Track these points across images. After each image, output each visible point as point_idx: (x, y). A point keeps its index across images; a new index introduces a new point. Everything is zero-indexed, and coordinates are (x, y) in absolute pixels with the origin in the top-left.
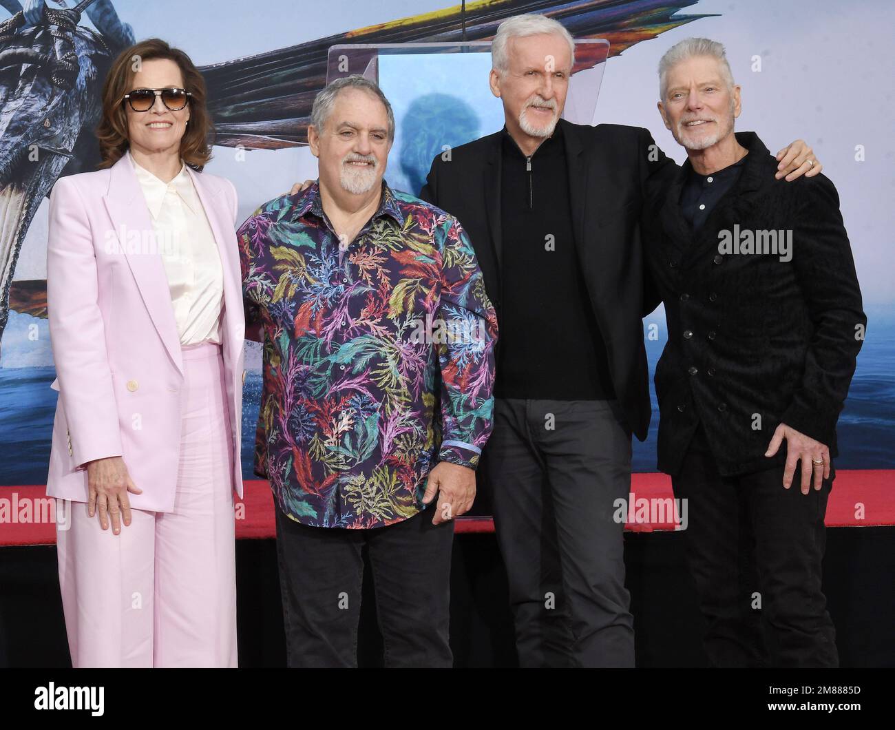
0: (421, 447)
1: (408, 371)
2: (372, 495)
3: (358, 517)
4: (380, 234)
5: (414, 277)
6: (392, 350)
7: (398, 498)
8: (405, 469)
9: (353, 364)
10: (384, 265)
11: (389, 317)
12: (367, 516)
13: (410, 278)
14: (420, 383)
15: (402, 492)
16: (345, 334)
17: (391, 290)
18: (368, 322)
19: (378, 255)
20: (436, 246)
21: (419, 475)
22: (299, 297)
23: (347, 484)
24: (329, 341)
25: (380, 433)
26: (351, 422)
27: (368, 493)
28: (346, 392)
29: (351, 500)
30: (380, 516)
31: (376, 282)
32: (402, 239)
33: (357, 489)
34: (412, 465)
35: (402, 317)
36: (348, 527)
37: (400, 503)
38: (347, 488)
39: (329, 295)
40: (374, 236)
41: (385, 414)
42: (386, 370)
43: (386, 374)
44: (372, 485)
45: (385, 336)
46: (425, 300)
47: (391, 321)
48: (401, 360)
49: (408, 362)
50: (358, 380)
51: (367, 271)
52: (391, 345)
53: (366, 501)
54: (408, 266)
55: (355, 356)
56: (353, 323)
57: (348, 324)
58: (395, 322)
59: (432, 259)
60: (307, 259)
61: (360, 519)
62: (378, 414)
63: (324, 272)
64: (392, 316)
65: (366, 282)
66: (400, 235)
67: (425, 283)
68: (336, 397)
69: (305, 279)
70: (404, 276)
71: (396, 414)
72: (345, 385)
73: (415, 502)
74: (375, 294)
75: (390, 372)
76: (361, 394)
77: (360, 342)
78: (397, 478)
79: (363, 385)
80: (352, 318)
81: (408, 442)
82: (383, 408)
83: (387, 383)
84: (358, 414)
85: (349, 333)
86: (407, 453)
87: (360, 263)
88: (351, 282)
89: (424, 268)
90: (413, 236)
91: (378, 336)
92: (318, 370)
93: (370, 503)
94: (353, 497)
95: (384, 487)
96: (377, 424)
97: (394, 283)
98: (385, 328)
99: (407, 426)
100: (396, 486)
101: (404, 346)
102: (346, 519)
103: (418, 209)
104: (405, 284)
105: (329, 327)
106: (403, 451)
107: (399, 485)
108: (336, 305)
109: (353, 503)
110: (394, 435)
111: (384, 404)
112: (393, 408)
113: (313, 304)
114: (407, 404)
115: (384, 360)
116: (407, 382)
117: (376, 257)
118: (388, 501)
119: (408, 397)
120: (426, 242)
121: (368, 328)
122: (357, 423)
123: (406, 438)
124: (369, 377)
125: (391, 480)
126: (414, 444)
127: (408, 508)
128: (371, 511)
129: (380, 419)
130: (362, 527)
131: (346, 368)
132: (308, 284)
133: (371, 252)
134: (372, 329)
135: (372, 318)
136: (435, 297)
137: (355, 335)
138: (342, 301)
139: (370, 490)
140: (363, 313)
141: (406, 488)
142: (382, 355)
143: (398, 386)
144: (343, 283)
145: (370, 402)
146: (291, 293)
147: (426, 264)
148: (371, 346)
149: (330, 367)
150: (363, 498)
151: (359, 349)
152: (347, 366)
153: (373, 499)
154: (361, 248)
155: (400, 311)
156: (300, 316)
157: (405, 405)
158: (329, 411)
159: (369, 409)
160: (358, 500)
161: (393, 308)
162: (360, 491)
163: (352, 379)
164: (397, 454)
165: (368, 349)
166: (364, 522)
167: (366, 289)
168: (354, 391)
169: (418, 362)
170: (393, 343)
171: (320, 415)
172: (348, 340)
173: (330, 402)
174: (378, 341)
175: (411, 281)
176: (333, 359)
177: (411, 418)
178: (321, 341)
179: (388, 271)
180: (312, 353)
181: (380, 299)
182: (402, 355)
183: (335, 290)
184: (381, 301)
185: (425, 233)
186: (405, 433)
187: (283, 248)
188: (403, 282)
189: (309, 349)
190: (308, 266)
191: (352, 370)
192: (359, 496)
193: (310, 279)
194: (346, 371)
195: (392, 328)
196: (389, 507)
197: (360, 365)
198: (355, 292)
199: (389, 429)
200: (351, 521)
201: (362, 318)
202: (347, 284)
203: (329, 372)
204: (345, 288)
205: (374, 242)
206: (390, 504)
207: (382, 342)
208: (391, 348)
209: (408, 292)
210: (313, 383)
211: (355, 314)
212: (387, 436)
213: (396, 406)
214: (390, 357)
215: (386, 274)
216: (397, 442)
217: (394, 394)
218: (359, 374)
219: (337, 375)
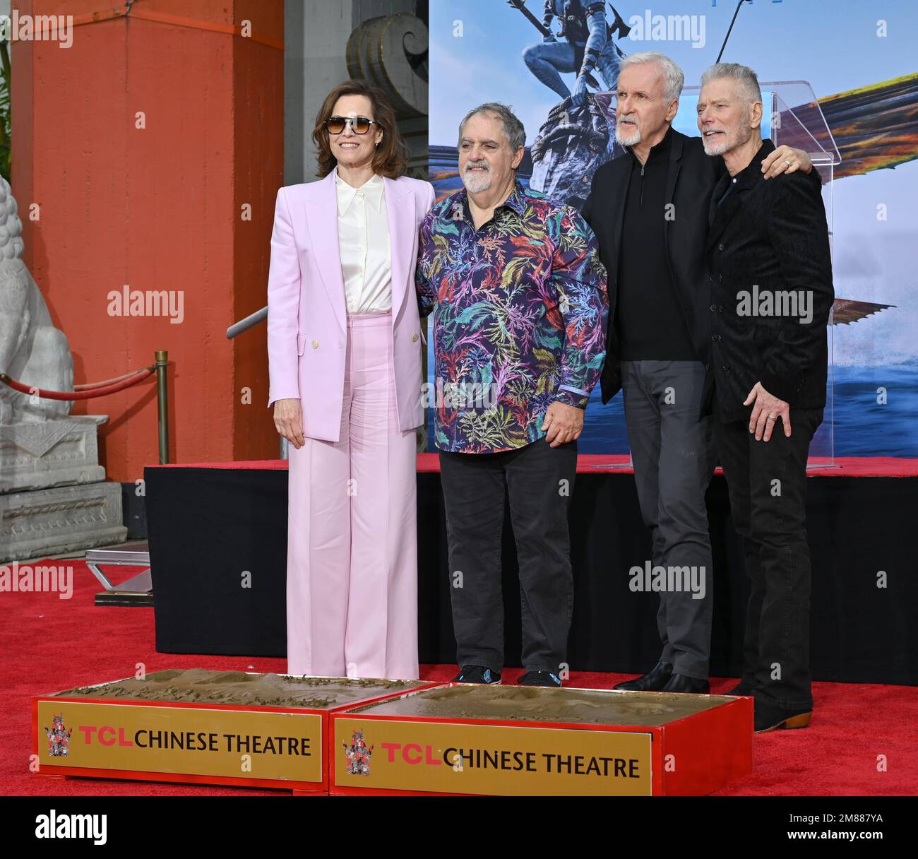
0: (532, 392)
1: (516, 329)
2: (485, 427)
3: (469, 444)
4: (506, 222)
5: (525, 256)
6: (502, 313)
7: (511, 432)
8: (520, 410)
9: (471, 323)
10: (502, 247)
11: (501, 287)
12: (477, 443)
13: (521, 256)
14: (529, 341)
15: (516, 428)
16: (468, 301)
17: (505, 266)
18: (485, 291)
19: (500, 239)
20: (547, 232)
21: (531, 415)
22: (441, 274)
23: (462, 417)
24: (456, 306)
25: (494, 379)
26: (467, 369)
27: (479, 426)
28: (464, 346)
29: (464, 430)
30: (490, 445)
31: (494, 260)
32: (521, 226)
33: (469, 422)
34: (525, 406)
35: (511, 287)
36: (460, 451)
37: (511, 436)
38: (462, 421)
39: (461, 271)
40: (501, 224)
41: (497, 364)
42: (496, 329)
43: (497, 331)
44: (483, 420)
45: (497, 302)
46: (532, 274)
47: (502, 289)
48: (509, 321)
49: (515, 322)
50: (474, 336)
51: (489, 251)
52: (501, 309)
53: (477, 431)
54: (521, 248)
55: (473, 318)
56: (474, 291)
57: (471, 293)
58: (505, 291)
59: (542, 242)
60: (451, 244)
61: (472, 446)
62: (491, 363)
63: (460, 254)
64: (503, 286)
65: (487, 260)
66: (520, 223)
67: (534, 261)
68: (458, 350)
69: (447, 259)
70: (516, 255)
71: (506, 364)
72: (464, 340)
73: (525, 436)
74: (492, 269)
75: (499, 330)
76: (477, 348)
77: (479, 306)
78: (512, 416)
79: (478, 340)
80: (474, 288)
81: (519, 387)
82: (494, 359)
83: (497, 339)
84: (475, 363)
85: (470, 300)
86: (519, 396)
87: (485, 245)
88: (477, 259)
89: (534, 250)
90: (529, 225)
91: (492, 302)
92: (448, 329)
93: (480, 433)
94: (466, 428)
95: (496, 422)
96: (491, 372)
97: (507, 261)
98: (497, 295)
99: (516, 374)
100: (509, 423)
101: (512, 309)
102: (460, 445)
103: (539, 203)
104: (516, 261)
105: (458, 295)
106: (515, 394)
107: (513, 422)
108: (464, 278)
109: (466, 433)
110: (505, 381)
111: (495, 355)
112: (503, 359)
113: (450, 277)
114: (516, 356)
115: (495, 320)
116: (515, 339)
117: (498, 241)
118: (500, 434)
119: (516, 350)
120: (540, 229)
121: (485, 295)
122: (472, 370)
123: (517, 384)
124: (482, 333)
125: (505, 418)
126: (524, 389)
127: (519, 441)
128: (481, 440)
129: (493, 367)
130: (473, 452)
131: (466, 326)
132: (448, 262)
133: (495, 237)
134: (488, 296)
135: (489, 288)
136: (542, 272)
137: (475, 301)
138: (469, 274)
139: (481, 424)
140: (483, 284)
141: (519, 424)
142: (494, 316)
143: (507, 341)
144: (471, 261)
145: (484, 354)
146: (438, 271)
147: (536, 246)
148: (486, 309)
149: (456, 327)
150: (474, 430)
151: (477, 312)
152: (466, 325)
153: (485, 431)
154: (488, 234)
155: (509, 281)
156: (441, 288)
157: (514, 357)
158: (454, 360)
159: (484, 360)
160: (470, 431)
161: (504, 280)
162: (472, 423)
163: (470, 335)
164: (510, 397)
165: (483, 312)
166: (475, 449)
167: (486, 265)
168: (471, 345)
169: (525, 323)
170: (503, 307)
171: (450, 365)
172: (469, 305)
173: (455, 353)
174: (491, 306)
175: (521, 259)
176: (458, 320)
177: (519, 368)
178: (451, 306)
179: (505, 252)
180: (445, 316)
181: (495, 273)
182: (510, 317)
183: (465, 266)
184: (496, 274)
185: (540, 222)
186: (514, 380)
187: (437, 236)
188: (515, 260)
189: (443, 313)
190: (450, 249)
191: (469, 328)
192: (471, 428)
193: (450, 259)
194: (465, 329)
195: (503, 295)
196: (500, 439)
197: (476, 325)
198: (478, 267)
199: (502, 376)
200: (463, 447)
201: (481, 287)
202: (474, 262)
203: (454, 331)
204: (472, 265)
205: (499, 229)
206: (502, 436)
207: (494, 307)
208: (501, 311)
209: (518, 267)
210: (445, 339)
211: (476, 285)
212: (500, 381)
213: (506, 357)
214: (500, 319)
215: (503, 254)
216: (508, 385)
217: (503, 347)
218: (475, 331)
219: (461, 332)
